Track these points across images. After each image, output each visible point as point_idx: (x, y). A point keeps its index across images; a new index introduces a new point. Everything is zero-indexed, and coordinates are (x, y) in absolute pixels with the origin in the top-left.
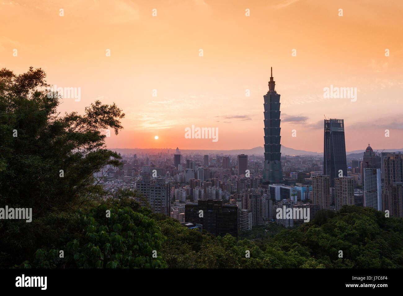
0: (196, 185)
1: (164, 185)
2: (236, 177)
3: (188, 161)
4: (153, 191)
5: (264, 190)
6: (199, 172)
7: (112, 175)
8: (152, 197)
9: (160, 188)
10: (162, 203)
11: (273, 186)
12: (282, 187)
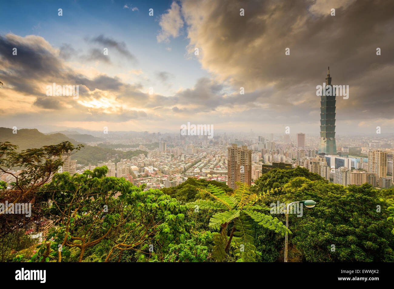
0: (266, 152)
1: (247, 150)
2: (295, 149)
3: (259, 137)
4: (239, 154)
5: (321, 159)
6: (268, 144)
7: (212, 144)
8: (239, 158)
9: (244, 152)
10: (246, 162)
11: (329, 156)
12: (336, 157)
